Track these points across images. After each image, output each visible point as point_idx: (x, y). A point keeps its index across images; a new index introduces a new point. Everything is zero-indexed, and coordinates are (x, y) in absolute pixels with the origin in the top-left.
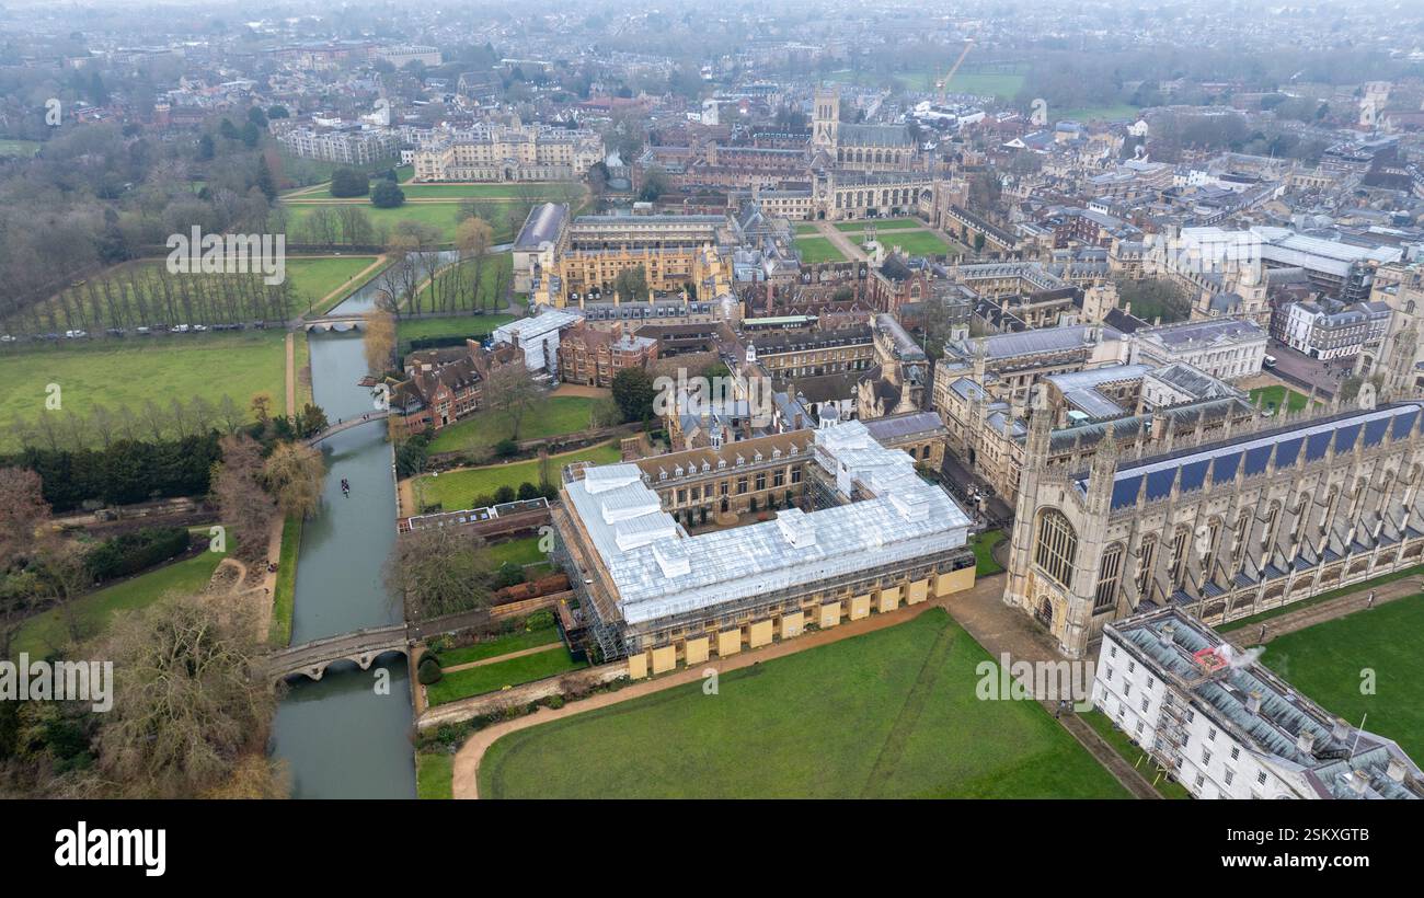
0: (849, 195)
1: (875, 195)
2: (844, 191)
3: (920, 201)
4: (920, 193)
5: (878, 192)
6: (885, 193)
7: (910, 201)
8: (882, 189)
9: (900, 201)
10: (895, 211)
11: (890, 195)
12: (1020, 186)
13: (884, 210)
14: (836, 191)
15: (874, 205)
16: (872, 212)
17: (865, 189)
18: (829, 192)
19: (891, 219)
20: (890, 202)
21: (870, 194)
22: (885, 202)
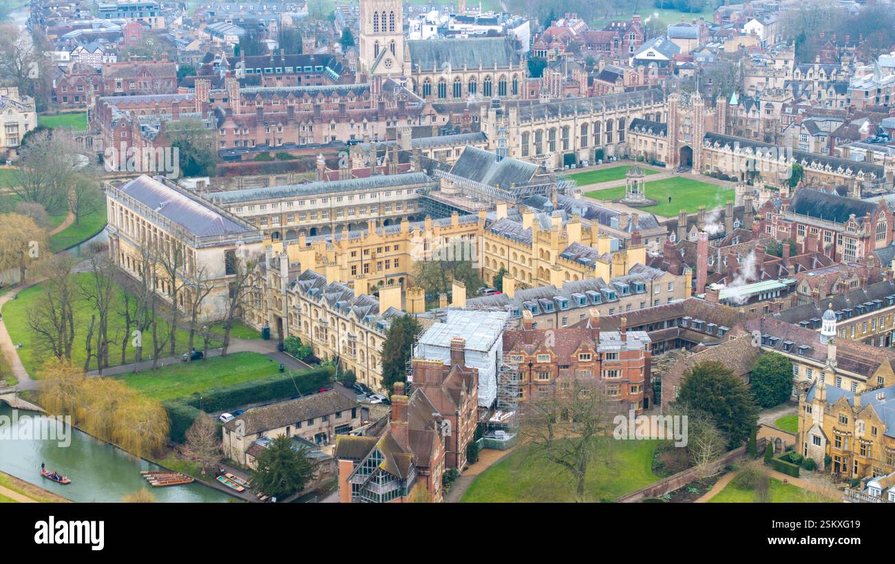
0: (539, 134)
1: (571, 132)
2: (532, 128)
3: (629, 137)
4: (627, 125)
5: (574, 125)
6: (584, 127)
7: (616, 138)
8: (580, 122)
9: (604, 139)
10: (600, 155)
11: (591, 130)
12: (763, 103)
13: (584, 155)
14: (522, 130)
15: (571, 147)
16: (570, 159)
17: (558, 123)
18: (513, 131)
19: (595, 168)
20: (591, 142)
21: (565, 130)
22: (584, 143)
